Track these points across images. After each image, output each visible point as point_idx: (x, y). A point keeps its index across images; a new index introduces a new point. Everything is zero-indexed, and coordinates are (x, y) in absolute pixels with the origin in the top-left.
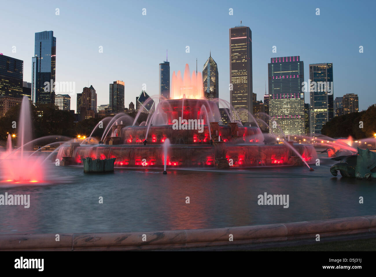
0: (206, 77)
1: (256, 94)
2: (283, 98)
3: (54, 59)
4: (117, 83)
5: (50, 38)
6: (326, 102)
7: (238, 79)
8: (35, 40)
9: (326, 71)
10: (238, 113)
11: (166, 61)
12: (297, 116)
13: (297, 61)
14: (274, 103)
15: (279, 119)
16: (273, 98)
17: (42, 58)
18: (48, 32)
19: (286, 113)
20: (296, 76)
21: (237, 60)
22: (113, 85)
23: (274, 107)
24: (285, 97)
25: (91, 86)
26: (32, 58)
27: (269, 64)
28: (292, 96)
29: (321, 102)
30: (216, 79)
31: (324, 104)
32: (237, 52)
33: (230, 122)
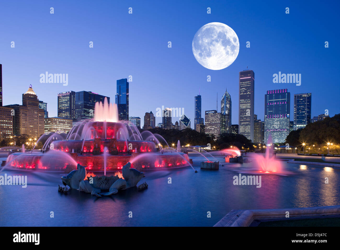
0: (223, 105)
1: (257, 115)
2: (274, 117)
3: (128, 96)
5: (125, 83)
6: (305, 120)
7: (244, 105)
8: (117, 85)
9: (307, 99)
10: (244, 127)
11: (199, 95)
12: (284, 129)
13: (286, 92)
14: (268, 121)
15: (271, 131)
16: (267, 118)
17: (121, 95)
18: (124, 79)
19: (276, 128)
20: (284, 102)
21: (244, 93)
23: (268, 124)
24: (276, 117)
25: (151, 112)
26: (115, 96)
27: (265, 95)
28: (281, 116)
29: (302, 120)
30: (230, 106)
31: (304, 122)
32: (244, 87)
33: (239, 133)
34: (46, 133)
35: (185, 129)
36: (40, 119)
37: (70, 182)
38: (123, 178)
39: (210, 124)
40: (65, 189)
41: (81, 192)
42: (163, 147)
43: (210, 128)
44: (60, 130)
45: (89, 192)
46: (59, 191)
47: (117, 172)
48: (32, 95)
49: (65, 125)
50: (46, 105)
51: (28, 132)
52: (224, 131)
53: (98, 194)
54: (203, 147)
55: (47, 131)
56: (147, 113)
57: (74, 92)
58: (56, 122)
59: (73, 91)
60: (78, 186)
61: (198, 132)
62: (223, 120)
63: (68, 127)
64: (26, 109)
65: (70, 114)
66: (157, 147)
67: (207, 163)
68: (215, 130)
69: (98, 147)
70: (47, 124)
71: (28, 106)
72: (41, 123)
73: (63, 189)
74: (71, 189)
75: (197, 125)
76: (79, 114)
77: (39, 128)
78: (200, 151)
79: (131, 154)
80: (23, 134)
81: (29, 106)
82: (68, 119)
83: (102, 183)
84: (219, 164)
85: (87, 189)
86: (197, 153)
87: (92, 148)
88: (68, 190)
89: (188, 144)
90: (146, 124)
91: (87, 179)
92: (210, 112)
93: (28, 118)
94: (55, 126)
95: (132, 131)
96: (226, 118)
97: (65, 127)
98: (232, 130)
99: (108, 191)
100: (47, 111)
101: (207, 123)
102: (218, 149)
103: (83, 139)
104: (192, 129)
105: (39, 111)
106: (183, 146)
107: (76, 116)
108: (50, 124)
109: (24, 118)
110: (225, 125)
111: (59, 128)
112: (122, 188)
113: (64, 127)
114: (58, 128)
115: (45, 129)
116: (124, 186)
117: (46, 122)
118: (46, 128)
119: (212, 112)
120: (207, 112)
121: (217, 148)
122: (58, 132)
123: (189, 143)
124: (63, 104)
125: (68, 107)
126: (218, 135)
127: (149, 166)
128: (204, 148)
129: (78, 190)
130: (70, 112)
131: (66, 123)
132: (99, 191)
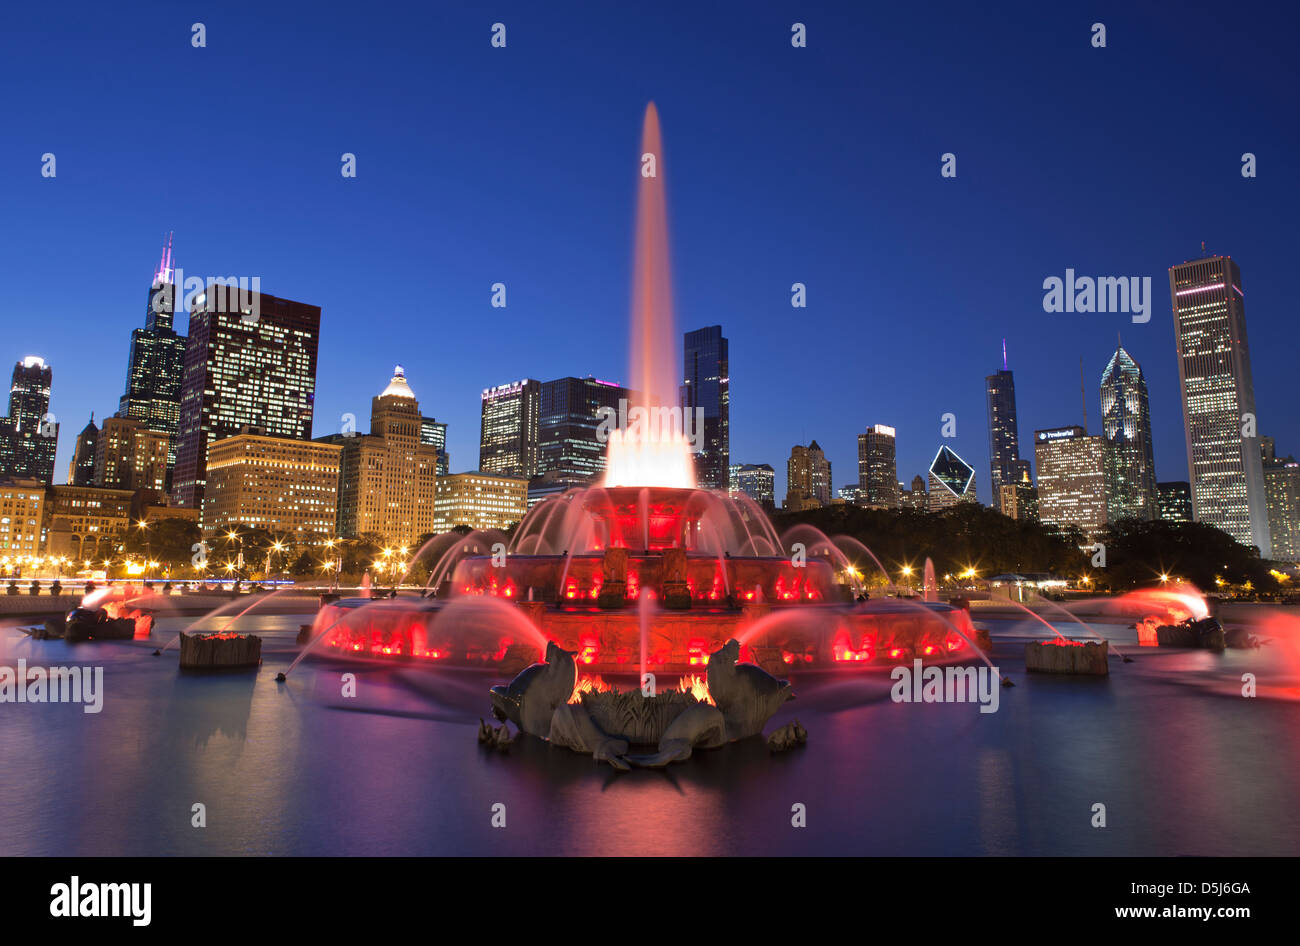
0: (1112, 404)
3: (725, 388)
4: (877, 431)
5: (716, 341)
7: (1207, 400)
8: (686, 348)
11: (1003, 369)
17: (699, 387)
18: (711, 328)
21: (1198, 349)
22: (867, 436)
25: (814, 442)
30: (1141, 406)
32: (1198, 327)
33: (1196, 519)
34: (441, 528)
35: (952, 504)
36: (423, 481)
37: (518, 709)
38: (710, 701)
39: (1059, 485)
40: (502, 732)
41: (556, 746)
42: (867, 581)
43: (1061, 498)
44: (487, 518)
45: (585, 749)
46: (481, 742)
47: (689, 676)
48: (403, 399)
49: (501, 500)
50: (445, 432)
51: (381, 525)
52: (1125, 511)
53: (620, 757)
54: (1035, 579)
55: (443, 520)
56: (797, 447)
57: (538, 383)
58: (473, 488)
59: (533, 379)
60: (546, 725)
61: (1009, 518)
62: (1115, 463)
63: (512, 507)
64: (381, 447)
65: (521, 459)
66: (841, 581)
67: (1055, 648)
68: (1085, 507)
69: (619, 581)
70: (444, 495)
71: (387, 435)
72: (426, 493)
73: (494, 734)
74: (522, 735)
75: (1005, 491)
76: (552, 460)
77: (416, 510)
78: (1024, 596)
79: (740, 609)
80: (365, 534)
81: (392, 435)
82: (515, 478)
83: (632, 718)
84: (1109, 652)
85: (581, 741)
86: (1008, 604)
87: (596, 585)
88: (510, 740)
89: (967, 566)
90: (796, 491)
91: (580, 700)
92: (1056, 435)
93: (384, 477)
94: (469, 504)
95: (745, 518)
96: (1130, 455)
97: (501, 507)
98: (1162, 506)
99: (653, 747)
100: (446, 451)
101: (1048, 481)
102: (1105, 587)
103: (566, 552)
104: (983, 505)
105: (420, 452)
106: (947, 577)
107: (540, 466)
108: (454, 498)
109: (371, 476)
110: (1125, 485)
111: (484, 511)
112: (706, 742)
113: (498, 506)
114: (480, 511)
115: (437, 515)
116: (714, 731)
117: (440, 490)
118: (440, 509)
119: (1064, 434)
120: (1043, 436)
121: (1096, 581)
122: (478, 526)
123: (973, 561)
124: (497, 425)
125: (514, 434)
126: (1099, 529)
127: (810, 658)
128: (1041, 585)
129: (547, 739)
130: (522, 452)
131: (506, 491)
132: (620, 747)
